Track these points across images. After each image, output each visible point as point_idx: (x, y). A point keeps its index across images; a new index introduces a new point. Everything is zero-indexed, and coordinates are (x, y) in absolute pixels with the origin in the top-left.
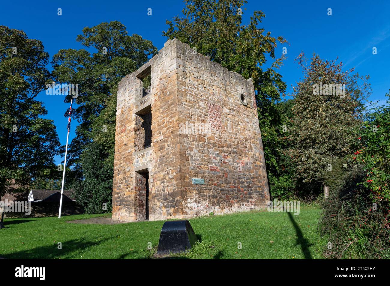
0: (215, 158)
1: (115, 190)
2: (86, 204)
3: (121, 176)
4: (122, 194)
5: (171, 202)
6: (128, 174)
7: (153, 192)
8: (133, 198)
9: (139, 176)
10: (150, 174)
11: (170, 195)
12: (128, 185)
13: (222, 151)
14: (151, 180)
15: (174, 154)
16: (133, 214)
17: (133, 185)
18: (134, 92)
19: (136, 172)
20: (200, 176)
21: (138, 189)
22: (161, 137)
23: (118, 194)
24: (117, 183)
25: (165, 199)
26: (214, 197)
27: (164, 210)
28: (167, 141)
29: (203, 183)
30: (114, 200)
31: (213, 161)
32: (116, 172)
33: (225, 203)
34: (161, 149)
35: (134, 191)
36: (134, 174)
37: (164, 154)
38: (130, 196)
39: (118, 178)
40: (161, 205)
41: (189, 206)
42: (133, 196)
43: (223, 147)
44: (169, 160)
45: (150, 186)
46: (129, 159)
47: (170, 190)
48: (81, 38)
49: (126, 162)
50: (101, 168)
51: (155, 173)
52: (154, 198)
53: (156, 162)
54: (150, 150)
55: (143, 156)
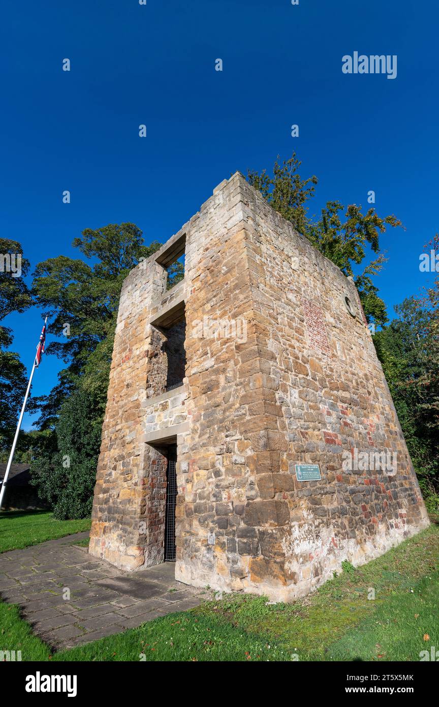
0: (329, 414)
1: (101, 482)
2: (55, 498)
3: (115, 452)
4: (114, 492)
5: (244, 534)
6: (129, 449)
7: (189, 498)
8: (136, 507)
9: (153, 453)
10: (179, 451)
11: (239, 511)
12: (127, 473)
13: (337, 398)
14: (182, 464)
15: (245, 400)
16: (134, 551)
17: (138, 474)
18: (151, 286)
19: (146, 443)
20: (308, 456)
21: (149, 485)
22: (210, 363)
23: (105, 491)
24: (105, 467)
25: (224, 524)
26: (342, 512)
27: (222, 556)
28: (224, 371)
29: (318, 476)
30: (96, 506)
31: (327, 419)
32: (105, 442)
33: (364, 526)
34: (209, 389)
35: (139, 488)
36: (142, 448)
37: (219, 399)
38: (129, 501)
39: (107, 456)
40: (212, 539)
41: (297, 551)
42: (138, 500)
43: (337, 389)
44: (232, 414)
45: (181, 480)
46: (133, 415)
47: (237, 496)
48: (79, 243)
49: (127, 421)
50: (86, 433)
51: (194, 448)
52: (189, 514)
53: (196, 420)
54: (180, 394)
55: (164, 407)
